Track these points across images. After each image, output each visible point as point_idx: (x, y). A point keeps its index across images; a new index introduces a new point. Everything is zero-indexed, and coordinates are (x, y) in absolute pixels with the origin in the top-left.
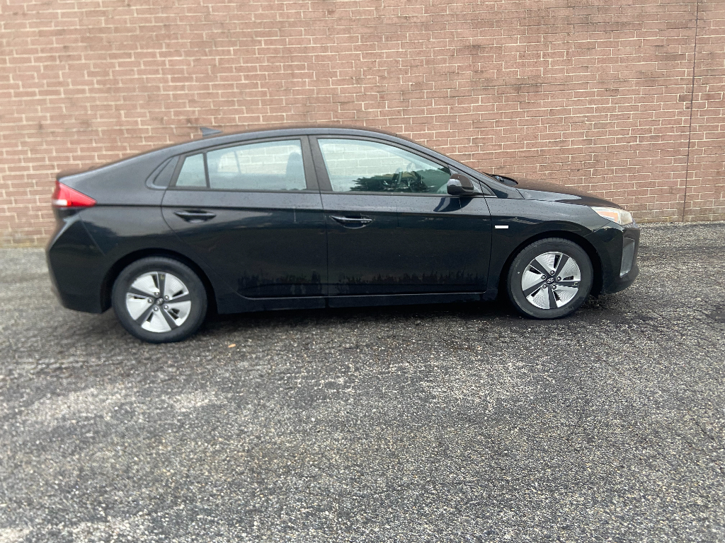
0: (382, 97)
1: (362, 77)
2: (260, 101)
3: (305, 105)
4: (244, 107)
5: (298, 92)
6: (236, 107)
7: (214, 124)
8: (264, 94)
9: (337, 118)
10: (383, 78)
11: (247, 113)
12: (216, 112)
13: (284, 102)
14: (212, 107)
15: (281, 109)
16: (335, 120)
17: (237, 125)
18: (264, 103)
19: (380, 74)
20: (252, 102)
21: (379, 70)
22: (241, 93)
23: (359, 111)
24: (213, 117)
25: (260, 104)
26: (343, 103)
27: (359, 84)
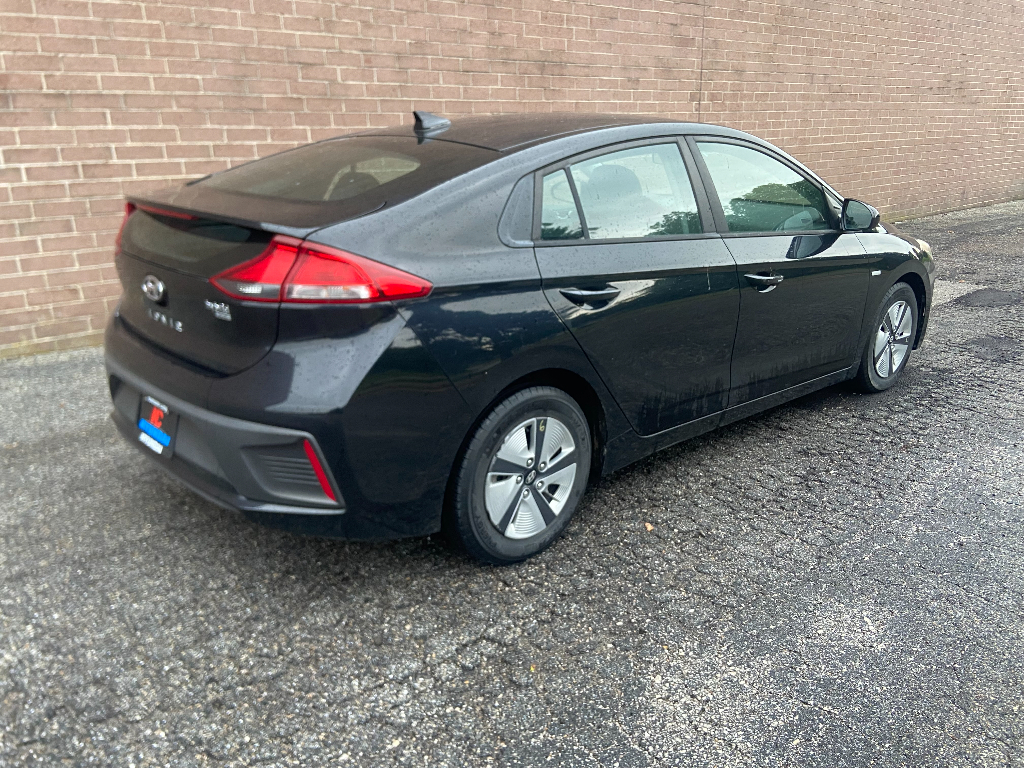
0: (368, 61)
1: (334, 19)
2: (147, 46)
3: (237, 63)
4: (114, 57)
5: (223, 35)
6: (95, 55)
7: (45, 90)
8: (154, 32)
9: (298, 93)
10: (366, 25)
11: (120, 70)
12: (50, 62)
13: (197, 53)
14: (40, 52)
15: (192, 67)
16: (295, 96)
17: (101, 96)
18: (157, 50)
19: (362, 18)
20: (130, 47)
21: (361, 11)
22: (105, 26)
23: (333, 82)
24: (43, 73)
25: (148, 52)
26: (306, 65)
27: (330, 31)
